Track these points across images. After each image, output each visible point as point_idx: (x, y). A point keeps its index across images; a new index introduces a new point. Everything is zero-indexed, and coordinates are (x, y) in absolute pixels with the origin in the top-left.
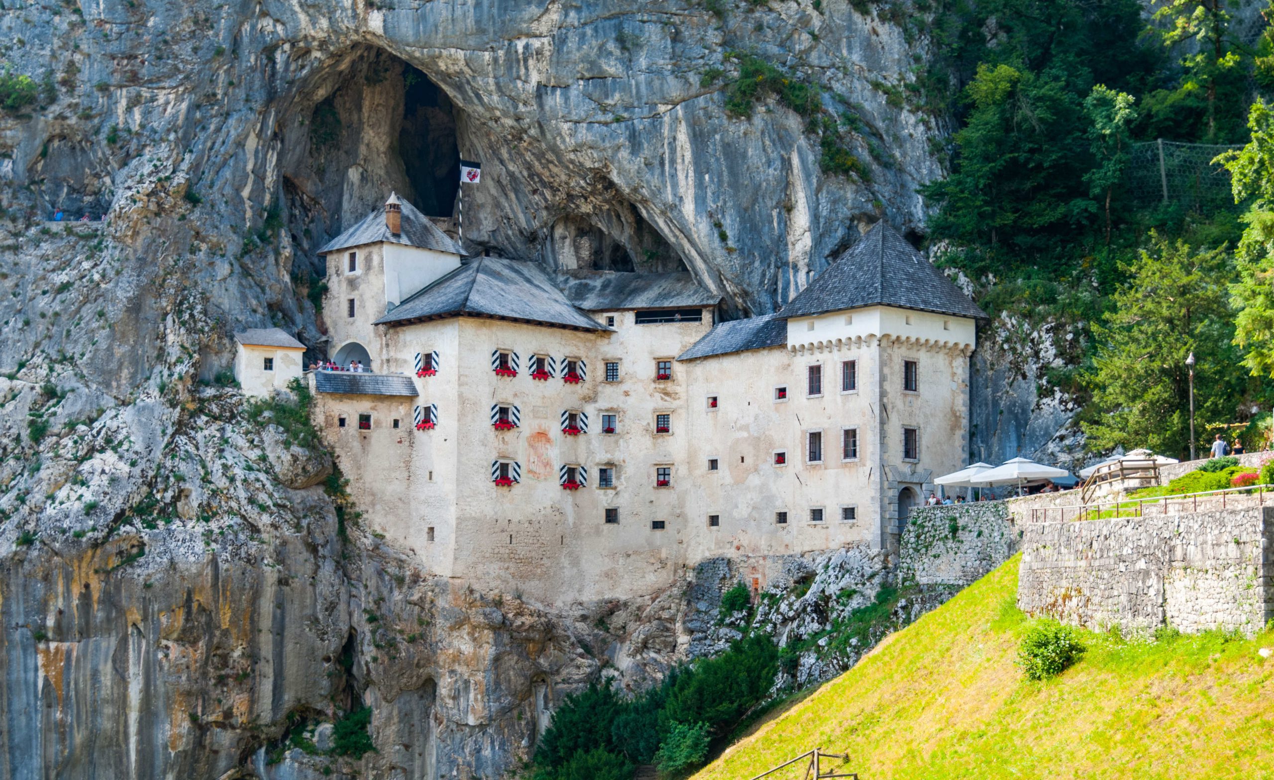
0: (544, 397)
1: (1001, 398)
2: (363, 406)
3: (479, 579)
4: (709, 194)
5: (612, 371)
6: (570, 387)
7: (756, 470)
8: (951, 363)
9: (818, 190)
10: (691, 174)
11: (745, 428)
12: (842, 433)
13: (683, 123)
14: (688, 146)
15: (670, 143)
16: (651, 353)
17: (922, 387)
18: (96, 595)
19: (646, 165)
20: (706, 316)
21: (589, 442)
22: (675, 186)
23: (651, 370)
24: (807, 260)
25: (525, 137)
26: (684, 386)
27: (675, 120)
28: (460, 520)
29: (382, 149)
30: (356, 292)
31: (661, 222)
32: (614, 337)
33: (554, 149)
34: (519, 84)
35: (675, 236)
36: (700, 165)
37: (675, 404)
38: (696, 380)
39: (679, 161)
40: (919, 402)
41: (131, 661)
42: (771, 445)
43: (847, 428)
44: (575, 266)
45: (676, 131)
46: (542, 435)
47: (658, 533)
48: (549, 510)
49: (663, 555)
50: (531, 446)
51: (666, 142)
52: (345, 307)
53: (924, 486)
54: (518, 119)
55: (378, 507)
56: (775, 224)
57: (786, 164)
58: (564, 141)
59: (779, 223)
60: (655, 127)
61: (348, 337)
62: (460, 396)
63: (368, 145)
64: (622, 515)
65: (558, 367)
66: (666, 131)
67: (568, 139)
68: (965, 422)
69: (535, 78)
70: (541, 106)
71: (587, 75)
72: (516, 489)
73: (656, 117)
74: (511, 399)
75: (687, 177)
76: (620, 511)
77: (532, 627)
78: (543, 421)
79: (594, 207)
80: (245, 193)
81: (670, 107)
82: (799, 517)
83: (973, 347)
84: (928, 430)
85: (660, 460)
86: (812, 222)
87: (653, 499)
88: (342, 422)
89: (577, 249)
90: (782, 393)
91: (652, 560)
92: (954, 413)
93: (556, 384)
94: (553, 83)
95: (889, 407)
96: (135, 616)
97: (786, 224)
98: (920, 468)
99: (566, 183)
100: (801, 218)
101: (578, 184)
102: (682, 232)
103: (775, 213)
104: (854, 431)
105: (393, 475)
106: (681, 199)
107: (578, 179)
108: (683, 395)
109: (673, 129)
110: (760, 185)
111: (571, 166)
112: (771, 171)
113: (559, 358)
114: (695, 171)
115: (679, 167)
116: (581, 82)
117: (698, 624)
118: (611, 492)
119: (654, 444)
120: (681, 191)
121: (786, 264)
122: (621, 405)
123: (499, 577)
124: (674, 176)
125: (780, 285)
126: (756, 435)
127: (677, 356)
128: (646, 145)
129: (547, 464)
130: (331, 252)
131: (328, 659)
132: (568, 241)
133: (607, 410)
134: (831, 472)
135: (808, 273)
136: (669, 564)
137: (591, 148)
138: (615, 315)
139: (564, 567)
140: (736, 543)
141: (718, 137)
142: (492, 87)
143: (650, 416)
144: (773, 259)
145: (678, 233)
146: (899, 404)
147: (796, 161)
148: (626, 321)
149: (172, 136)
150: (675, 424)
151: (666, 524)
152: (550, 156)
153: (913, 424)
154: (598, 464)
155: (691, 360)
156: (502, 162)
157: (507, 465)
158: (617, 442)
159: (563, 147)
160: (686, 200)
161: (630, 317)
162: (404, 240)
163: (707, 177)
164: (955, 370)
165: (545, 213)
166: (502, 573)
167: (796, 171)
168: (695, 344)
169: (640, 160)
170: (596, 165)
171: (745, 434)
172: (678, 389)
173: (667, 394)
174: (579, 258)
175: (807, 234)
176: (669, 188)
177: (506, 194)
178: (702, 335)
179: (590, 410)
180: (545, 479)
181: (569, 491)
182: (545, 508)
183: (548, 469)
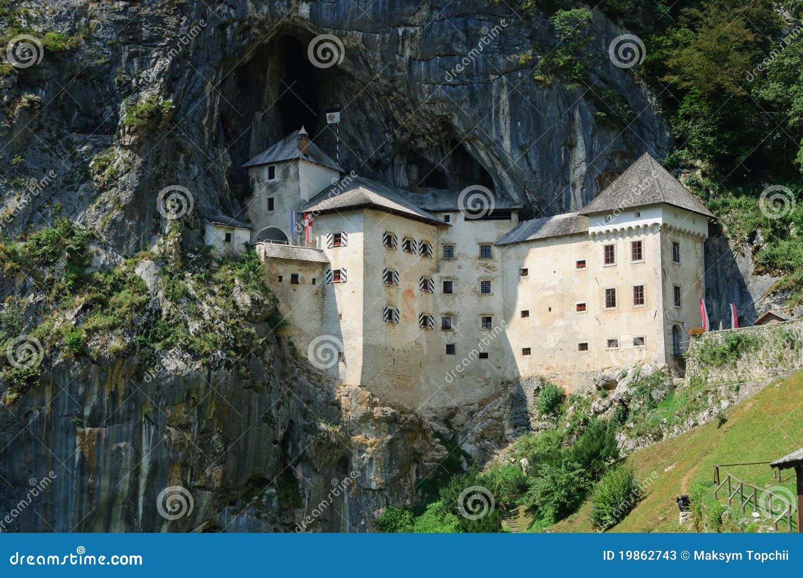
0: (411, 267)
1: (727, 270)
2: (294, 269)
3: (376, 387)
4: (521, 135)
5: (449, 252)
7: (562, 316)
8: (695, 245)
9: (593, 135)
10: (508, 121)
11: (553, 288)
12: (633, 288)
13: (506, 87)
14: (507, 103)
15: (496, 101)
16: (476, 240)
17: (681, 259)
18: (121, 393)
19: (480, 114)
20: (514, 217)
22: (498, 128)
23: (477, 251)
24: (582, 181)
25: (395, 94)
26: (500, 261)
27: (501, 85)
28: (366, 347)
29: (274, 101)
30: (275, 193)
31: (483, 154)
32: (450, 229)
33: (414, 102)
34: (397, 57)
35: (492, 163)
37: (494, 274)
38: (509, 258)
39: (501, 112)
40: (681, 269)
41: (144, 441)
42: (574, 298)
43: (636, 285)
44: (408, 185)
45: (500, 92)
46: (410, 292)
47: (484, 361)
48: (414, 343)
49: (488, 376)
50: (404, 299)
51: (494, 99)
52: (265, 204)
53: (685, 324)
54: (393, 80)
55: (303, 338)
56: (563, 157)
57: (571, 117)
58: (422, 96)
59: (565, 156)
60: (487, 89)
61: (268, 224)
62: (365, 262)
63: (268, 97)
64: (458, 348)
65: (418, 247)
66: (494, 93)
67: (426, 95)
68: (703, 285)
69: (408, 53)
70: (410, 72)
71: (442, 53)
72: (397, 327)
73: (488, 83)
74: (393, 266)
75: (505, 123)
76: (457, 346)
77: (412, 421)
78: (410, 283)
79: (428, 144)
80: (204, 122)
81: (497, 76)
82: (597, 346)
83: (707, 236)
84: (685, 288)
85: (484, 311)
86: (587, 156)
87: (480, 338)
88: (281, 278)
89: (409, 173)
90: (582, 264)
91: (480, 380)
92: (697, 277)
93: (416, 258)
94: (419, 57)
95: (666, 271)
96: (148, 409)
97: (568, 157)
98: (682, 312)
99: (415, 126)
100: (580, 153)
101: (425, 126)
102: (498, 159)
103: (562, 149)
104: (642, 287)
105: (313, 316)
106: (502, 136)
107: (425, 122)
108: (500, 269)
109: (499, 92)
110: (555, 130)
111: (424, 114)
112: (562, 120)
113: (418, 240)
114: (511, 120)
115: (501, 116)
116: (438, 58)
117: (521, 420)
118: (450, 333)
119: (480, 301)
120: (503, 132)
121: (567, 183)
122: (456, 275)
123: (388, 387)
124: (497, 122)
125: (564, 197)
126: (560, 292)
127: (494, 242)
128: (480, 101)
129: (413, 312)
130: (253, 166)
131: (277, 443)
132: (403, 167)
133: (447, 278)
134: (624, 314)
135: (582, 189)
136: (492, 382)
137: (443, 101)
138: (451, 215)
139: (421, 384)
140: (545, 365)
141: (528, 98)
142: (378, 58)
143: (477, 282)
144: (560, 179)
145: (495, 160)
146: (671, 270)
147: (577, 115)
148: (458, 219)
149: (162, 80)
150: (495, 288)
151: (489, 355)
152: (409, 107)
153: (678, 284)
154: (442, 314)
155: (504, 245)
156: (364, 112)
157: (392, 310)
158: (453, 299)
159: (421, 100)
160: (505, 139)
161: (461, 216)
162: (310, 159)
163: (519, 124)
164: (698, 251)
165: (391, 147)
166: (390, 384)
167: (577, 122)
168: (507, 235)
169: (476, 111)
170: (444, 113)
171: (552, 293)
172: (496, 264)
173: (489, 268)
174: (409, 179)
175: (583, 164)
176: (494, 130)
177: (362, 135)
178: (512, 228)
179: (435, 277)
180: (412, 322)
181: (424, 331)
182: (411, 342)
183: (413, 315)
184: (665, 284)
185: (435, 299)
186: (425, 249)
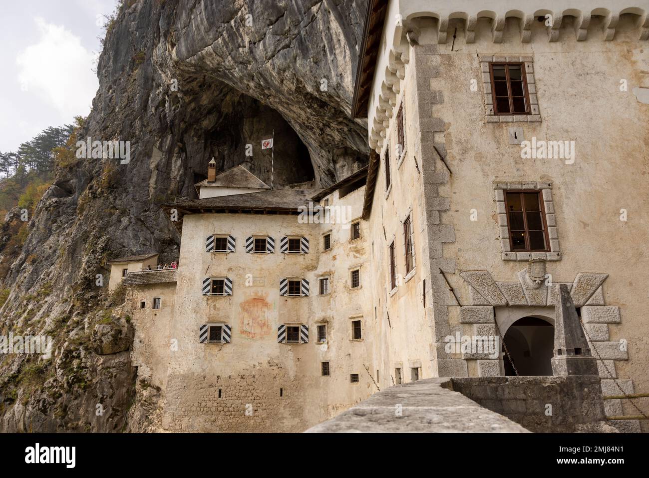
0: (262, 269)
5: (327, 242)
6: (290, 260)
12: (403, 229)
13: (331, 12)
14: (339, 29)
15: (326, 36)
17: (546, 105)
19: (315, 62)
21: (310, 304)
22: (337, 69)
23: (348, 233)
27: (325, 13)
28: (171, 378)
34: (241, 50)
36: (351, 40)
43: (405, 218)
45: (328, 22)
46: (259, 301)
47: (355, 386)
48: (265, 365)
50: (244, 309)
51: (324, 35)
58: (275, 78)
60: (313, 28)
62: (180, 274)
64: (332, 367)
65: (278, 244)
66: (322, 26)
67: (275, 75)
72: (227, 349)
73: (313, 20)
75: (345, 57)
76: (330, 364)
78: (259, 289)
81: (319, 4)
84: (579, 185)
85: (353, 313)
87: (350, 352)
88: (143, 305)
104: (409, 219)
106: (341, 76)
108: (367, 249)
109: (326, 22)
113: (278, 236)
114: (349, 48)
118: (325, 345)
119: (350, 299)
120: (342, 70)
122: (332, 269)
124: (335, 61)
127: (359, 217)
128: (311, 46)
129: (263, 325)
132: (346, 168)
133: (323, 275)
139: (283, 418)
143: (348, 274)
148: (334, 199)
150: (363, 278)
151: (360, 377)
152: (283, 98)
154: (317, 322)
158: (329, 302)
159: (278, 84)
161: (337, 194)
162: (217, 184)
165: (324, 153)
169: (310, 61)
172: (364, 245)
176: (332, 72)
179: (311, 276)
180: (261, 338)
181: (290, 347)
182: (260, 364)
183: (265, 329)
184: (443, 190)
186: (294, 245)
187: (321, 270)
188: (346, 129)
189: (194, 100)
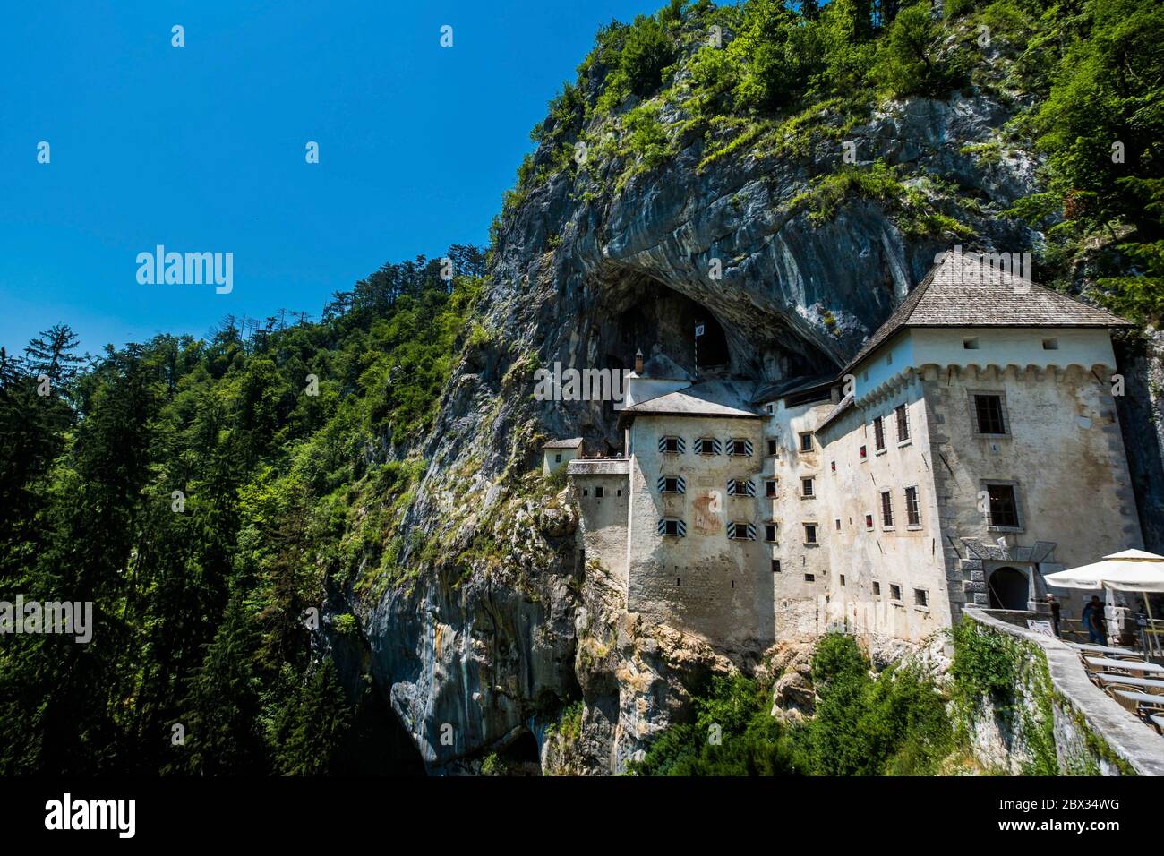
0: (710, 470)
2: (598, 483)
4: (815, 290)
5: (772, 448)
6: (736, 461)
7: (858, 532)
8: (1072, 394)
10: (801, 281)
11: (850, 489)
12: (904, 493)
13: (785, 245)
14: (793, 260)
15: (778, 263)
16: (798, 430)
17: (1016, 427)
19: (766, 285)
20: (834, 394)
22: (789, 294)
23: (798, 443)
26: (820, 454)
27: (779, 245)
28: (634, 564)
29: (676, 332)
32: (773, 421)
34: (681, 258)
36: (805, 271)
37: (816, 470)
38: (826, 448)
39: (789, 274)
40: (1013, 448)
42: (864, 507)
43: (907, 485)
44: (780, 378)
46: (709, 500)
47: (810, 584)
48: (717, 559)
50: (696, 507)
51: (776, 262)
53: (1043, 567)
56: (878, 301)
57: (878, 246)
59: (881, 299)
60: (766, 254)
62: (635, 472)
64: (784, 565)
65: (723, 447)
66: (774, 255)
69: (689, 250)
70: (696, 268)
71: (719, 236)
72: (683, 542)
73: (765, 247)
74: (677, 473)
75: (798, 285)
76: (782, 562)
78: (709, 489)
79: (771, 332)
81: (772, 236)
82: (884, 592)
83: (1111, 366)
84: (1039, 484)
85: (807, 519)
88: (586, 493)
89: (781, 366)
90: (863, 452)
91: (808, 610)
92: (1089, 458)
93: (720, 460)
95: (952, 458)
97: (889, 299)
98: (1028, 541)
100: (902, 288)
103: (875, 291)
104: (914, 490)
106: (795, 301)
107: (743, 313)
108: (819, 464)
109: (780, 252)
110: (855, 271)
112: (862, 255)
113: (724, 440)
114: (803, 278)
115: (790, 279)
116: (717, 241)
118: (774, 546)
119: (803, 505)
120: (795, 296)
122: (779, 474)
123: (665, 613)
124: (787, 287)
126: (855, 496)
127: (814, 430)
128: (763, 269)
129: (714, 521)
131: (558, 660)
132: (773, 362)
133: (769, 479)
134: (902, 540)
137: (729, 285)
138: (772, 403)
139: (734, 607)
141: (811, 244)
142: (670, 267)
143: (799, 481)
146: (973, 452)
147: (886, 240)
148: (780, 407)
150: (816, 487)
151: (815, 577)
152: (719, 302)
153: (1007, 477)
154: (764, 522)
157: (675, 523)
158: (776, 502)
160: (799, 302)
161: (782, 403)
162: (645, 376)
163: (812, 279)
164: (1082, 401)
165: (751, 346)
166: (670, 609)
167: (887, 250)
169: (761, 282)
170: (739, 297)
171: (850, 496)
172: (816, 458)
174: (782, 372)
176: (785, 297)
179: (756, 478)
180: (713, 534)
181: (738, 544)
182: (713, 557)
183: (715, 526)
184: (948, 483)
185: (757, 504)
186: (739, 448)
187: (766, 473)
188: (780, 331)
189: (613, 286)
